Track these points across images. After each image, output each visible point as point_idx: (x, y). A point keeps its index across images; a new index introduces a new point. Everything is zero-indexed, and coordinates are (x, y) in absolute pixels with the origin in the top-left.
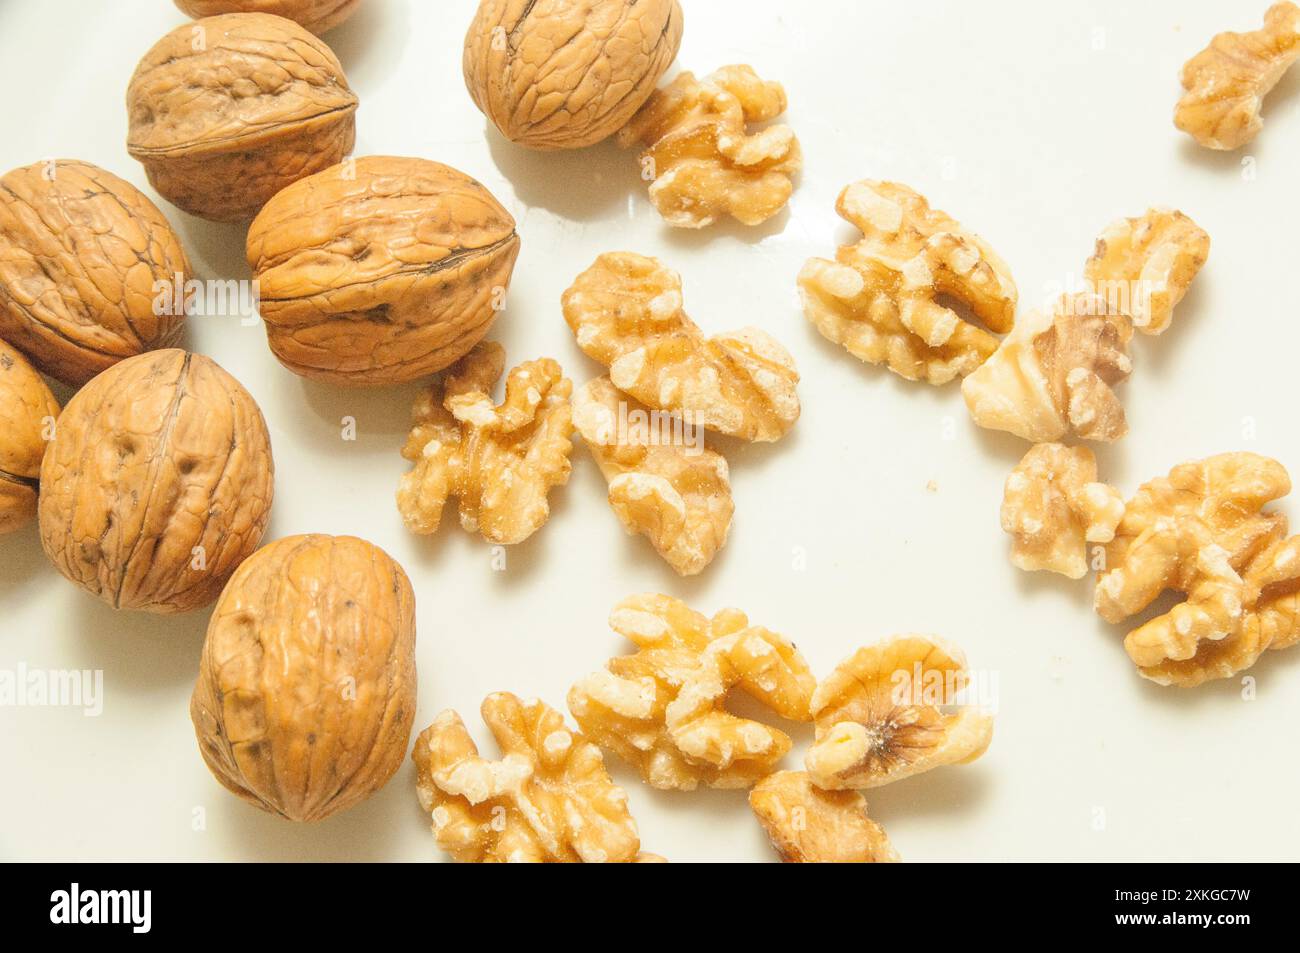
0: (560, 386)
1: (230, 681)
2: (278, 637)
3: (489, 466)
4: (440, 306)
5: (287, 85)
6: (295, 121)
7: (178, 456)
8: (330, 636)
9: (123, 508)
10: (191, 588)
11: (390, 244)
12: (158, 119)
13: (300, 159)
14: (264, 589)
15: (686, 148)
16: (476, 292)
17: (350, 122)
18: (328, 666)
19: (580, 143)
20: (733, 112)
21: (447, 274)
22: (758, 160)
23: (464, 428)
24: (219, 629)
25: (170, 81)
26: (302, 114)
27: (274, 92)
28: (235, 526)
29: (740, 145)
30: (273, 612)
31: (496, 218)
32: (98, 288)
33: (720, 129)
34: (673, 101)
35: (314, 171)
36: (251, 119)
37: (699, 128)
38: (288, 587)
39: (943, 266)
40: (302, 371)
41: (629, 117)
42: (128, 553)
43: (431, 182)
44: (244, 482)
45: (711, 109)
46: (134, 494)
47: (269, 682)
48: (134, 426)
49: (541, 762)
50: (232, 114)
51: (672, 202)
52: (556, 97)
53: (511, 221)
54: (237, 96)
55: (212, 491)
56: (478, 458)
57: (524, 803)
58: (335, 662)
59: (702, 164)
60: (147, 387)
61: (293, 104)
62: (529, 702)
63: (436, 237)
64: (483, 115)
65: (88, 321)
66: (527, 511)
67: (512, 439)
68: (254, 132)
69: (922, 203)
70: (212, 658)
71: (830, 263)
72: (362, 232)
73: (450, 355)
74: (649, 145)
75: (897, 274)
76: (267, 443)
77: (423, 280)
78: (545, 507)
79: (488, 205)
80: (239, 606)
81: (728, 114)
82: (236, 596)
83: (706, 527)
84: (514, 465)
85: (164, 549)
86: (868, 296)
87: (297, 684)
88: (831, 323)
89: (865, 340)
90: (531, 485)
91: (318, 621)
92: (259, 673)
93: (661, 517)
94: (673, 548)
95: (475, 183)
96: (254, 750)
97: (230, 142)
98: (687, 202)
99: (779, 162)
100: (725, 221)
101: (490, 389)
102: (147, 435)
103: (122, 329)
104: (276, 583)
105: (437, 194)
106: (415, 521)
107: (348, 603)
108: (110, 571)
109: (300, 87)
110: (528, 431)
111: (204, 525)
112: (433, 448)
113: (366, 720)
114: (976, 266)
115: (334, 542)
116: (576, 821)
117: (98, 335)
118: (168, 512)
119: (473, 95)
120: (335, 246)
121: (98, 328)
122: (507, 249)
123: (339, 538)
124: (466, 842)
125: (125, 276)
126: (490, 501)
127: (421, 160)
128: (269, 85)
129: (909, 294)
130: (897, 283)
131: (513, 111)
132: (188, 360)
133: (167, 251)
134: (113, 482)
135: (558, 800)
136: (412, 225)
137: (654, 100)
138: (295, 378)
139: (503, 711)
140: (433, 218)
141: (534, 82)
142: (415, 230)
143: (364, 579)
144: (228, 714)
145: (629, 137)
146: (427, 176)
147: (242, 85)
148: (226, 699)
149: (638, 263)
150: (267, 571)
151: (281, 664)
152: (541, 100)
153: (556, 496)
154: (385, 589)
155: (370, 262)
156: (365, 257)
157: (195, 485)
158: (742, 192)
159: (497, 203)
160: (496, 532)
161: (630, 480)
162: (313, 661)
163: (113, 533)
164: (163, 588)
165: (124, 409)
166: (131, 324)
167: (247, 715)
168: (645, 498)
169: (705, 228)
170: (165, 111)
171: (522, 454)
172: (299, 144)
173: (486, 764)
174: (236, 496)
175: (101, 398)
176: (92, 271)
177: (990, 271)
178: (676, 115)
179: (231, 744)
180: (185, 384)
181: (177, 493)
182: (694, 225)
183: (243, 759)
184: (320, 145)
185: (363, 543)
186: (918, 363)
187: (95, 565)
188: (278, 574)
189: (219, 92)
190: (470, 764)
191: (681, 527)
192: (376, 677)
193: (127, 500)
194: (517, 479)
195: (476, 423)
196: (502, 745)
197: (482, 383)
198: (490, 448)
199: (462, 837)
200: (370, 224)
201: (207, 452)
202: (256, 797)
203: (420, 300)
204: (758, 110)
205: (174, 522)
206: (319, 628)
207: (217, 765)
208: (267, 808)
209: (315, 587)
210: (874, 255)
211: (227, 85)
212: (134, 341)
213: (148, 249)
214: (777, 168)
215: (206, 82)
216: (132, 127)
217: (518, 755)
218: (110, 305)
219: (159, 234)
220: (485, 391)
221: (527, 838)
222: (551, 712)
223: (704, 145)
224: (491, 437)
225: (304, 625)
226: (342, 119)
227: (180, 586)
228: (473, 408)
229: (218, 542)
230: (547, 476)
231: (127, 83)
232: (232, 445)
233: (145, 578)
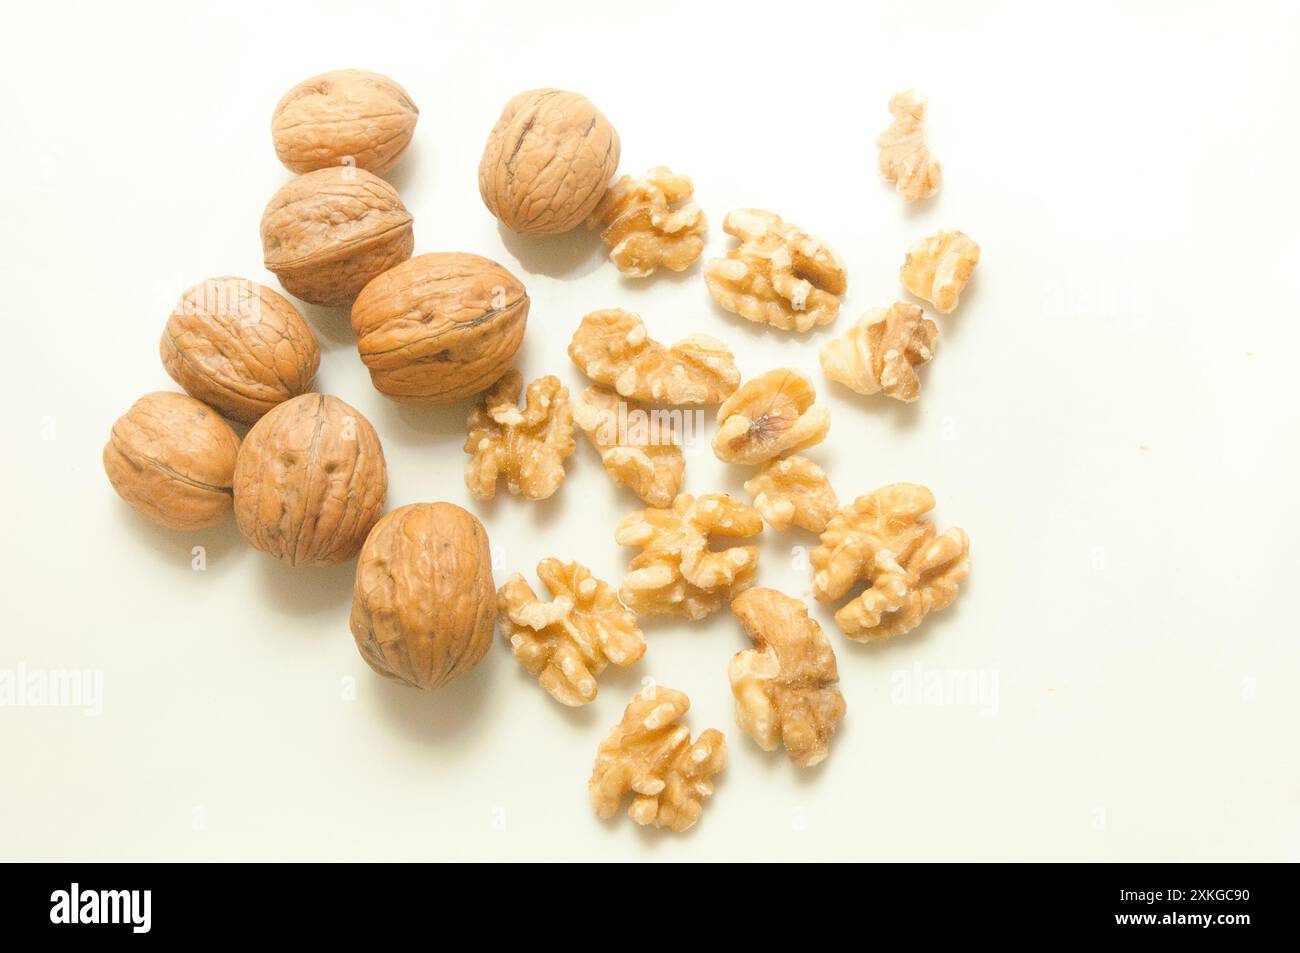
0: (560, 393)
1: (376, 603)
2: (404, 571)
3: (523, 450)
4: (482, 347)
5: (366, 213)
6: (374, 236)
7: (324, 462)
8: (436, 568)
9: (291, 499)
10: (341, 547)
11: (446, 311)
12: (283, 244)
13: (380, 260)
14: (390, 542)
15: (631, 225)
16: (504, 336)
17: (410, 231)
18: (438, 587)
19: (561, 230)
20: (659, 199)
21: (485, 326)
22: (679, 228)
23: (502, 428)
24: (364, 571)
25: (288, 218)
26: (378, 231)
27: (358, 218)
28: (365, 504)
29: (667, 219)
30: (398, 556)
31: (513, 287)
32: (257, 359)
33: (652, 211)
34: (619, 196)
35: (390, 267)
36: (345, 239)
37: (638, 211)
38: (406, 539)
39: (797, 253)
40: (397, 399)
41: (591, 210)
42: (298, 530)
43: (468, 267)
44: (368, 475)
45: (644, 198)
46: (298, 490)
47: (399, 601)
48: (293, 446)
49: (579, 600)
50: (332, 236)
51: (625, 262)
52: (542, 203)
53: (522, 286)
54: (334, 224)
55: (348, 483)
56: (514, 446)
57: (570, 627)
58: (442, 583)
59: (643, 235)
60: (298, 420)
61: (371, 225)
62: (567, 561)
63: (476, 303)
64: (495, 218)
65: (253, 381)
66: (551, 476)
67: (533, 431)
68: (348, 246)
69: (779, 219)
70: (361, 590)
71: (724, 260)
72: (427, 304)
73: (491, 379)
74: (607, 226)
75: (768, 260)
76: (380, 448)
77: (469, 332)
78: (562, 471)
79: (506, 279)
80: (375, 555)
81: (656, 200)
82: (373, 548)
83: (668, 477)
84: (538, 447)
85: (321, 524)
86: (750, 278)
87: (419, 601)
88: (729, 298)
89: (751, 307)
90: (551, 458)
91: (428, 559)
92: (393, 596)
93: (639, 474)
94: (650, 493)
95: (497, 265)
96: (396, 646)
97: (332, 254)
98: (636, 261)
99: (692, 228)
100: (661, 270)
101: (516, 401)
102: (303, 451)
103: (276, 384)
104: (397, 537)
105: (472, 275)
106: (479, 492)
107: (446, 545)
108: (287, 543)
109: (375, 213)
110: (544, 424)
111: (346, 505)
112: (485, 443)
113: (466, 618)
114: (818, 251)
115: (432, 506)
116: (604, 636)
117: (261, 390)
118: (321, 500)
119: (488, 207)
120: (410, 315)
121: (260, 386)
122: (520, 306)
123: (435, 504)
124: (534, 656)
125: (274, 349)
126: (527, 472)
127: (460, 253)
128: (354, 214)
129: (778, 272)
130: (769, 266)
131: (516, 214)
132: (322, 399)
133: (299, 330)
134: (282, 485)
135: (591, 623)
136: (460, 297)
137: (607, 195)
138: (391, 403)
139: (550, 569)
140: (472, 290)
141: (527, 194)
142: (461, 300)
143: (454, 529)
144: (376, 626)
145: (593, 222)
146: (465, 264)
147: (336, 216)
148: (374, 616)
149: (610, 315)
150: (390, 530)
151: (407, 588)
152: (533, 206)
153: (568, 463)
154: (469, 534)
155: (434, 324)
156: (430, 321)
157: (337, 480)
158: (671, 250)
159: (513, 277)
160: (533, 492)
161: (616, 452)
162: (428, 585)
163: (287, 516)
164: (323, 549)
165: (285, 435)
166: (282, 381)
167: (388, 625)
168: (627, 463)
169: (650, 276)
170: (287, 238)
171: (543, 439)
172: (378, 250)
173: (543, 604)
174: (364, 484)
175: (268, 430)
176: (252, 348)
177: (827, 253)
178: (622, 204)
179: (380, 644)
180: (322, 415)
181: (327, 486)
182: (642, 275)
183: (388, 653)
184: (392, 249)
185: (451, 506)
186: (789, 317)
187: (277, 540)
188: (398, 532)
189: (323, 222)
190: (532, 605)
191: (653, 479)
192: (469, 591)
193: (294, 494)
194: (542, 456)
195: (510, 423)
196: (551, 592)
197: (510, 398)
198: (521, 439)
199: (531, 653)
200: (431, 299)
201: (342, 458)
202: (399, 678)
203: (468, 345)
204: (676, 195)
205: (326, 506)
206: (429, 563)
207: (371, 659)
208: (408, 684)
209: (424, 537)
210: (754, 252)
211: (327, 217)
212: (284, 391)
213: (287, 330)
214: (691, 232)
215: (312, 216)
216: (266, 250)
217: (564, 597)
218: (266, 369)
219: (293, 321)
220: (513, 402)
221: (573, 650)
222: (582, 568)
223: (643, 222)
224: (521, 431)
225: (419, 562)
226: (404, 231)
227: (334, 545)
228: (508, 414)
229: (356, 515)
230: (560, 452)
231: (259, 223)
232: (358, 452)
233: (311, 543)
